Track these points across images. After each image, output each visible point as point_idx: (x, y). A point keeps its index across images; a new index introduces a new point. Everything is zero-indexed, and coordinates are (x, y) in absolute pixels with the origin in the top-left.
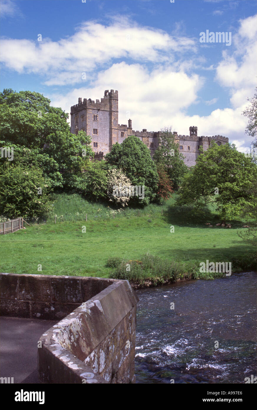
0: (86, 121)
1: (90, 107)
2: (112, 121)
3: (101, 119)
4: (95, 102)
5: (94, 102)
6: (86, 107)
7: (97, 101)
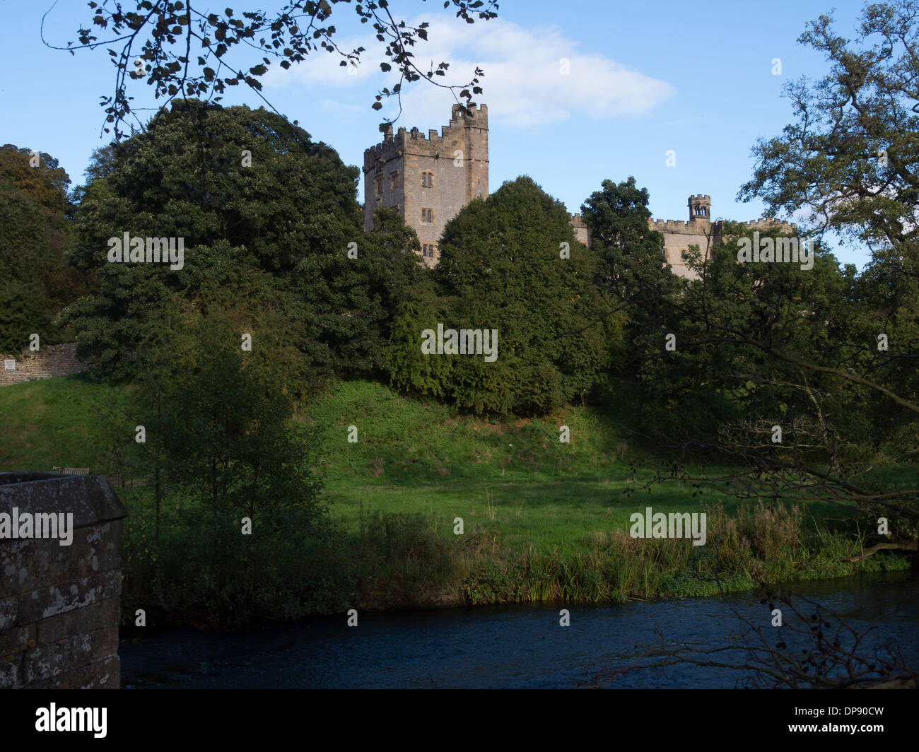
0: (402, 186)
1: (413, 151)
2: (473, 185)
3: (442, 182)
4: (427, 137)
5: (423, 136)
6: (403, 151)
7: (432, 132)
